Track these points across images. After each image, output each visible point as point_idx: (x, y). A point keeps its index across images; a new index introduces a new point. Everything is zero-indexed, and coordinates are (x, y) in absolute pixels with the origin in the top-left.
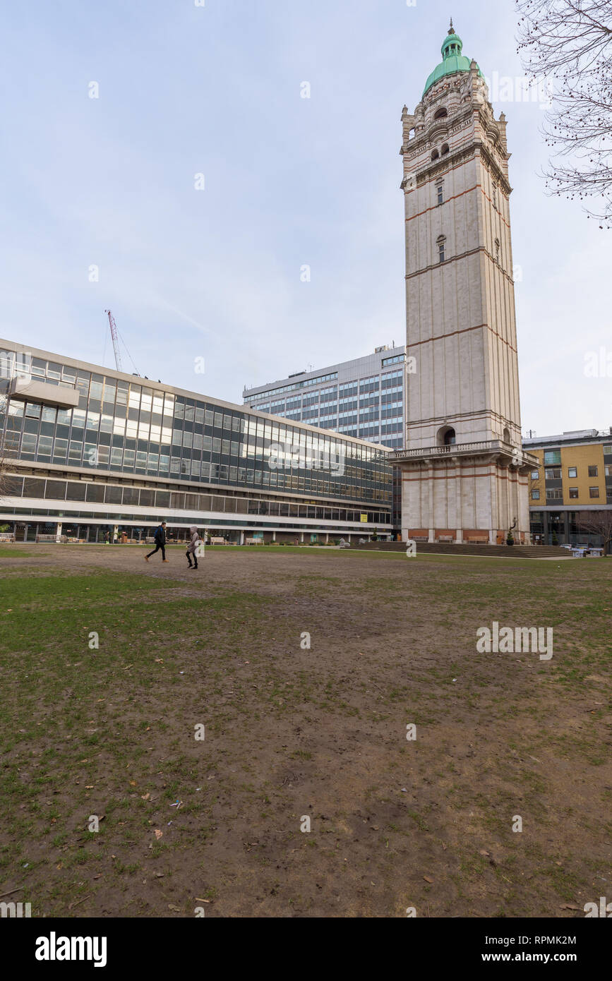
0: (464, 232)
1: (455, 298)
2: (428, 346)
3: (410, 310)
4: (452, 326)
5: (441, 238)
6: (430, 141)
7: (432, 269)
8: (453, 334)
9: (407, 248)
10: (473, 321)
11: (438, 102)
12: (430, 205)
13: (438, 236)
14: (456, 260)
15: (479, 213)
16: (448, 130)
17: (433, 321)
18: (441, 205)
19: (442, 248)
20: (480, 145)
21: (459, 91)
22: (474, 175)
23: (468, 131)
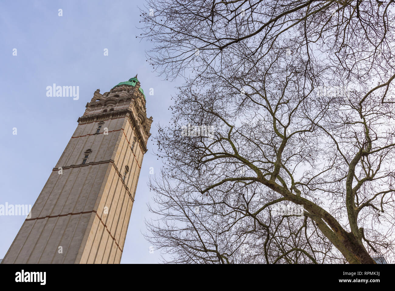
0: (104, 150)
1: (80, 189)
2: (42, 222)
3: (44, 192)
4: (69, 209)
5: (89, 151)
6: (105, 105)
7: (73, 168)
8: (66, 215)
9: (64, 153)
10: (87, 207)
11: (117, 93)
12: (91, 132)
13: (88, 149)
14: (93, 165)
15: (117, 142)
16: (116, 103)
17: (56, 202)
18: (97, 134)
19: (87, 156)
20: (131, 113)
21: (128, 92)
22: (122, 124)
23: (127, 106)
